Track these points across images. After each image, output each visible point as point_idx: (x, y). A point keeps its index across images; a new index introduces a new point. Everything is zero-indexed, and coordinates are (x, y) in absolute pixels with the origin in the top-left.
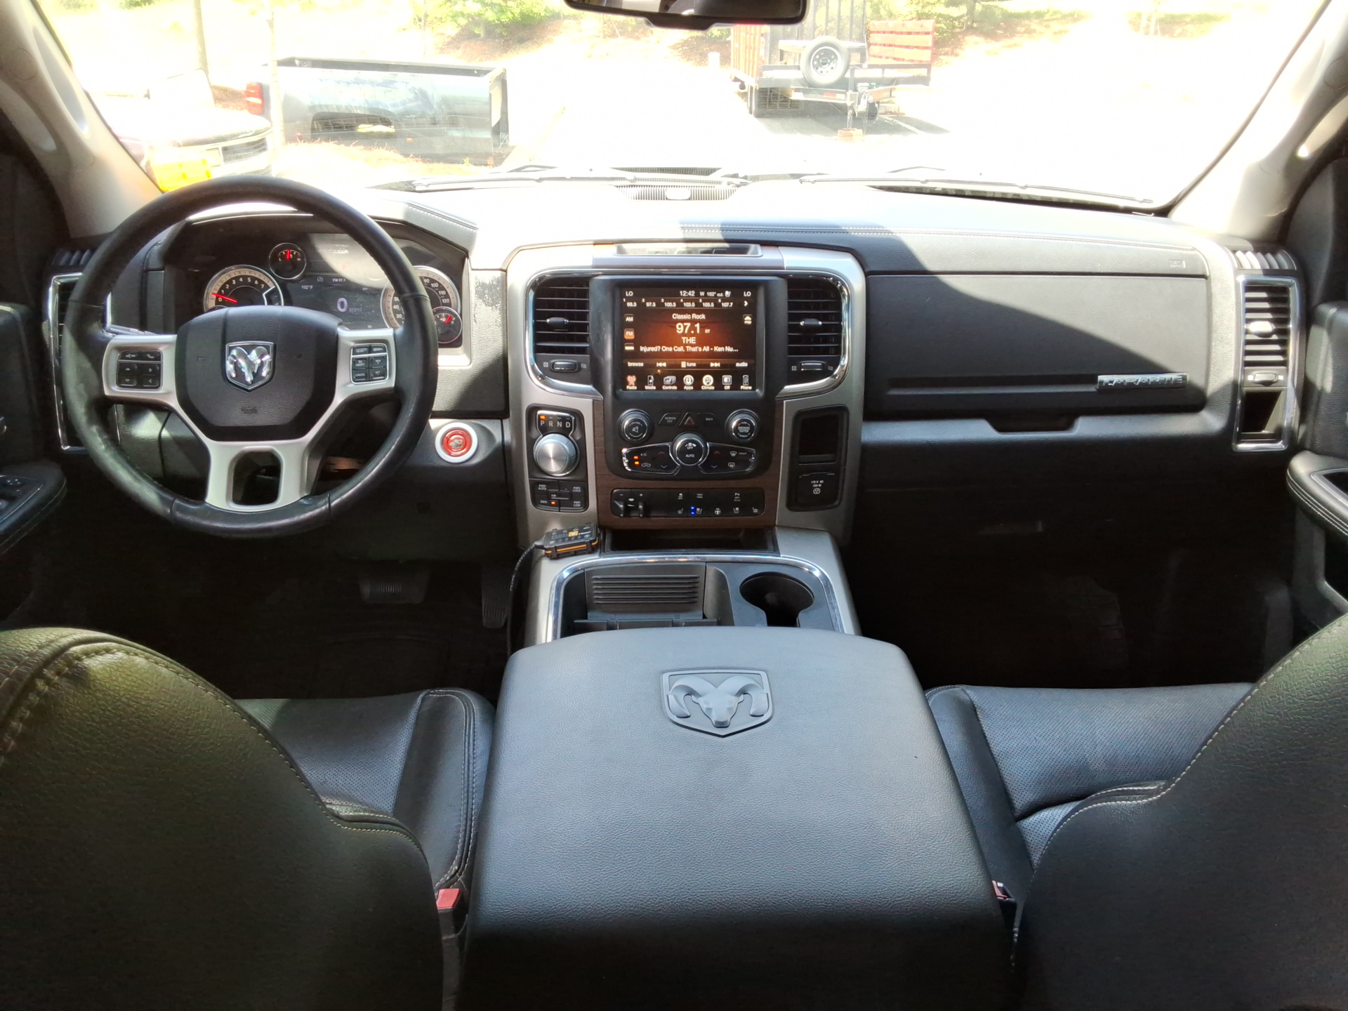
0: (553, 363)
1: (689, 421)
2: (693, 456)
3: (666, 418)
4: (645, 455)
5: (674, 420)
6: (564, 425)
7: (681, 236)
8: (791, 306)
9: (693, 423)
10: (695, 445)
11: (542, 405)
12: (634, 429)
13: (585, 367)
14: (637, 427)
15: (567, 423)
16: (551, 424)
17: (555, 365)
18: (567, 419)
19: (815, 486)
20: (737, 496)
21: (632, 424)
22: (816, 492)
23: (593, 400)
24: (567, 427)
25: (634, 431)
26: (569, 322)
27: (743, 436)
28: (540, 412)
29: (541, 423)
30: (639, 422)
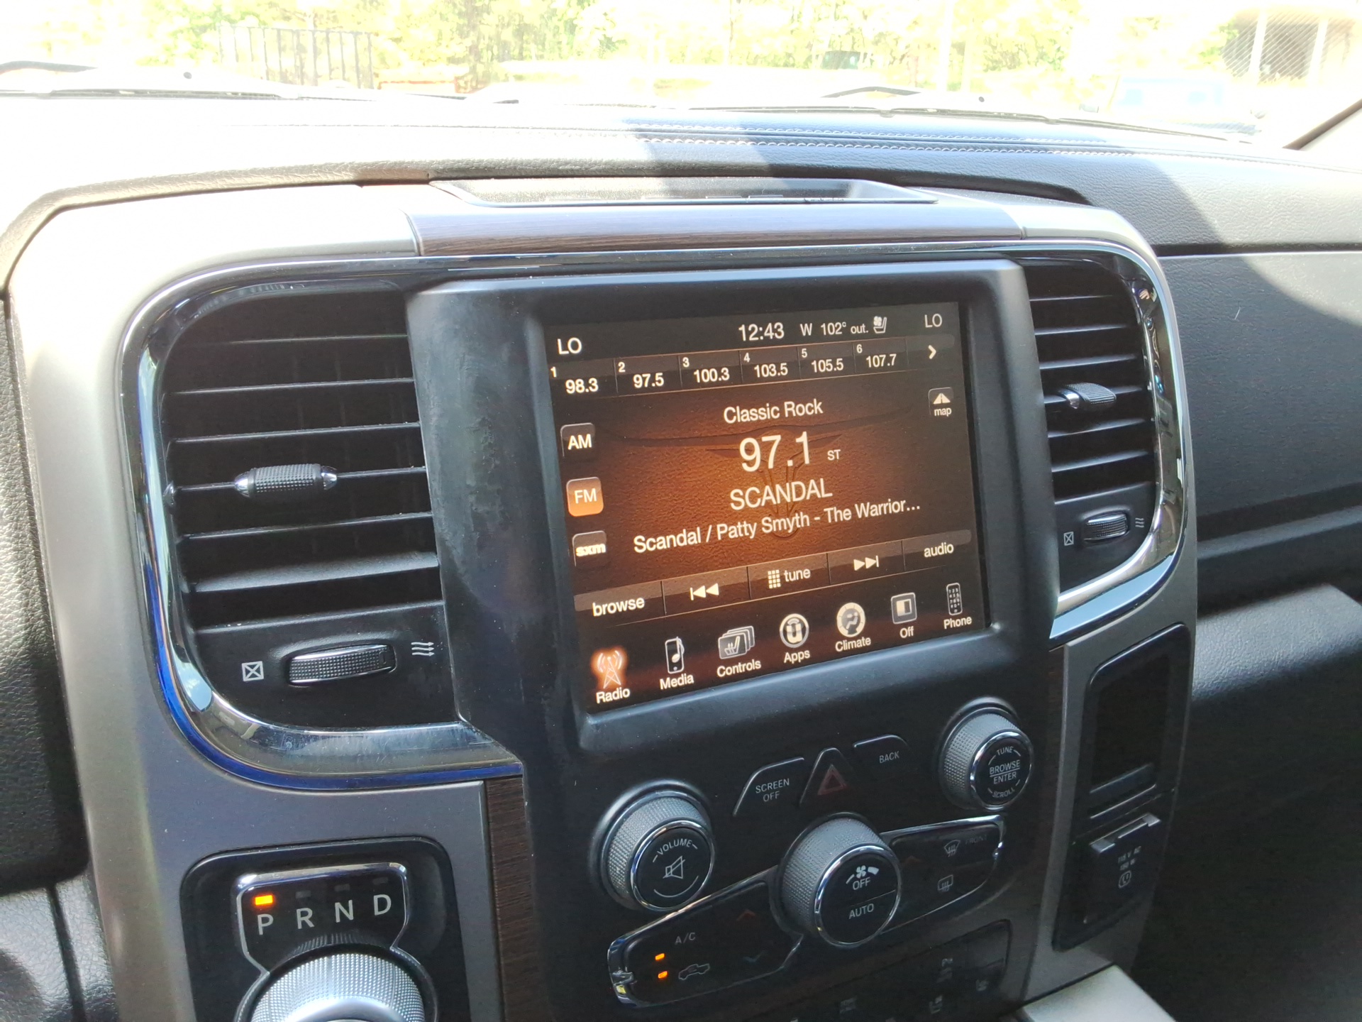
0: (289, 659)
1: (833, 781)
2: (869, 908)
3: (759, 789)
4: (691, 937)
5: (783, 790)
6: (363, 909)
7: (639, 153)
8: (1046, 349)
9: (843, 784)
10: (874, 871)
11: (260, 852)
12: (671, 871)
13: (427, 652)
14: (680, 861)
15: (376, 898)
16: (306, 919)
17: (293, 669)
18: (376, 882)
19: (1125, 866)
20: (947, 965)
21: (662, 853)
22: (1124, 881)
23: (485, 783)
24: (377, 913)
25: (672, 875)
26: (339, 480)
27: (1002, 795)
28: (247, 881)
29: (261, 925)
30: (686, 840)
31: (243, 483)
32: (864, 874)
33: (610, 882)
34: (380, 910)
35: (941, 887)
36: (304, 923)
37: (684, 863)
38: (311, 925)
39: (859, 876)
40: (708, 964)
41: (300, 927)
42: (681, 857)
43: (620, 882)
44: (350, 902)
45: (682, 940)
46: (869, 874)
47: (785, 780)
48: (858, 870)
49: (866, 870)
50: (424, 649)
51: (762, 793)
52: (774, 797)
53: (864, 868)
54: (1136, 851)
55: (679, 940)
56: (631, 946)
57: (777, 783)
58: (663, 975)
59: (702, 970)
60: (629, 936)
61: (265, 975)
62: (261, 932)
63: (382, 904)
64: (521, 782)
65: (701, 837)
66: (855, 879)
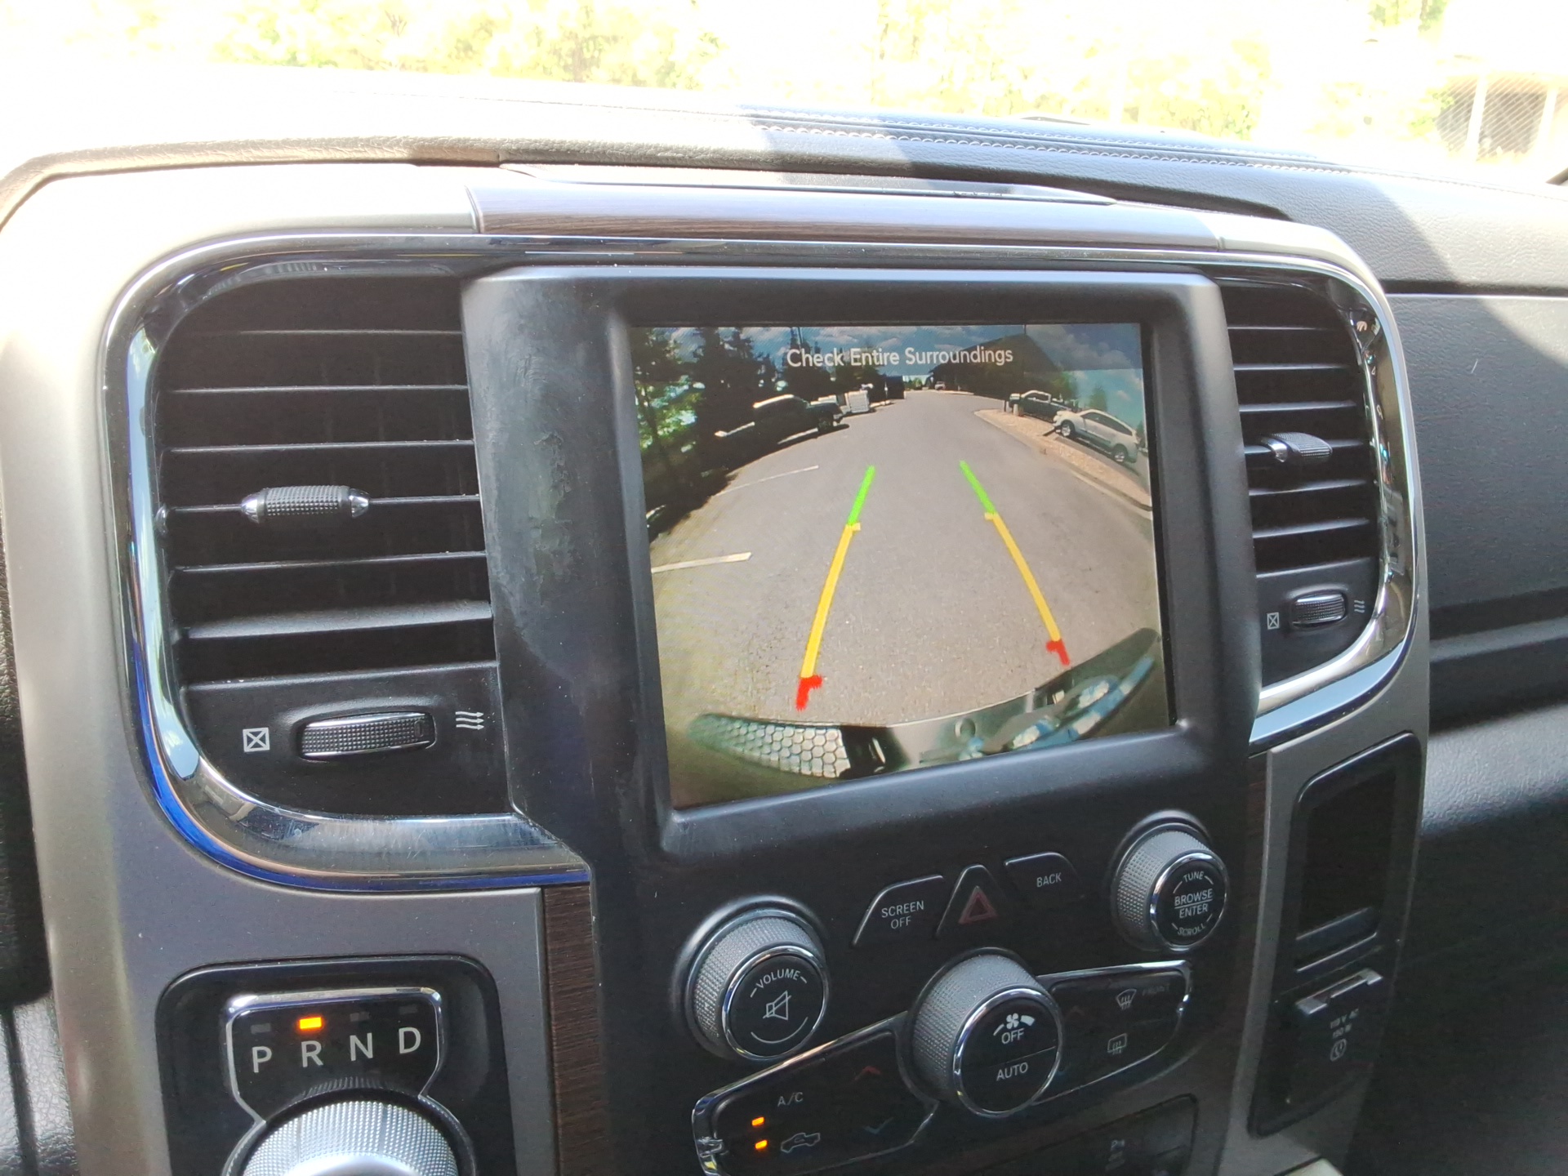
0: (301, 727)
1: (979, 907)
2: (1021, 1068)
3: (886, 913)
4: (796, 1097)
5: (916, 915)
6: (386, 1044)
9: (991, 911)
10: (1028, 1020)
11: (257, 967)
12: (774, 1009)
13: (475, 724)
14: (784, 998)
15: (402, 1031)
16: (314, 1055)
17: (307, 739)
18: (404, 1011)
19: (1338, 1033)
20: (1118, 1149)
21: (762, 987)
22: (1337, 1053)
23: (542, 892)
24: (403, 1050)
25: (774, 1015)
26: (370, 505)
27: (1190, 932)
28: (241, 1003)
29: (256, 1061)
30: (792, 971)
31: (252, 505)
32: (1016, 1024)
33: (696, 1021)
34: (406, 1048)
35: (1111, 1048)
36: (310, 1059)
37: (789, 1000)
38: (319, 1063)
39: (1009, 1026)
40: (819, 1134)
41: (305, 1064)
42: (786, 993)
43: (708, 1021)
44: (370, 1036)
45: (787, 1101)
46: (1022, 1025)
47: (918, 903)
48: (1009, 1018)
49: (1019, 1019)
50: (471, 720)
51: (890, 919)
52: (904, 924)
53: (1016, 1016)
54: (1353, 1014)
55: (781, 1102)
56: (722, 1105)
57: (909, 906)
58: (762, 1144)
59: (811, 1140)
60: (720, 1092)
61: (260, 1124)
62: (256, 1070)
63: (409, 1039)
64: (587, 891)
65: (812, 970)
66: (1005, 1030)
